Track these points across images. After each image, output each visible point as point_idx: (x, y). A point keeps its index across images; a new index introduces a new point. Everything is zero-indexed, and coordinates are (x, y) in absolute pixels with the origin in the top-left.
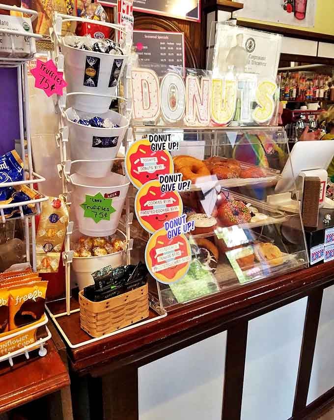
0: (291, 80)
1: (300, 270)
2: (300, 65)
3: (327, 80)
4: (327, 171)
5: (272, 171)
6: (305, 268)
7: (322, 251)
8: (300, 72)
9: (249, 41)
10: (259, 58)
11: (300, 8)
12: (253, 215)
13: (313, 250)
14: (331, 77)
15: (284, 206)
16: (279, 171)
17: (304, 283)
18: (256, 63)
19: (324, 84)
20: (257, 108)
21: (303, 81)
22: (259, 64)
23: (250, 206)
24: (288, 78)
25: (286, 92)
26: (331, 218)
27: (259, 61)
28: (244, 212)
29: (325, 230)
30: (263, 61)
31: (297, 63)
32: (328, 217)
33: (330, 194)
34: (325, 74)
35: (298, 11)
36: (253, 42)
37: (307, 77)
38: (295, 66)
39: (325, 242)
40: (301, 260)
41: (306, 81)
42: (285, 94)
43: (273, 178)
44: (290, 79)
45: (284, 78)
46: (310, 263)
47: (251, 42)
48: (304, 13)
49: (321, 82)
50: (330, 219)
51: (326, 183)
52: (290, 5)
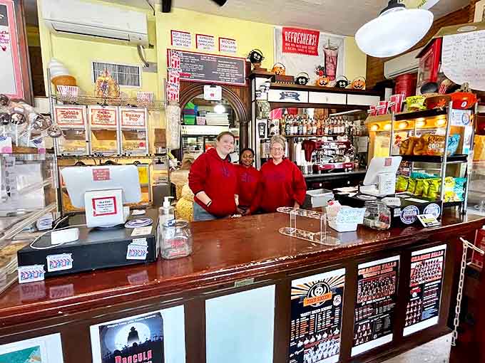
11: (331, 73)
35: (329, 75)
48: (335, 76)
52: (322, 71)
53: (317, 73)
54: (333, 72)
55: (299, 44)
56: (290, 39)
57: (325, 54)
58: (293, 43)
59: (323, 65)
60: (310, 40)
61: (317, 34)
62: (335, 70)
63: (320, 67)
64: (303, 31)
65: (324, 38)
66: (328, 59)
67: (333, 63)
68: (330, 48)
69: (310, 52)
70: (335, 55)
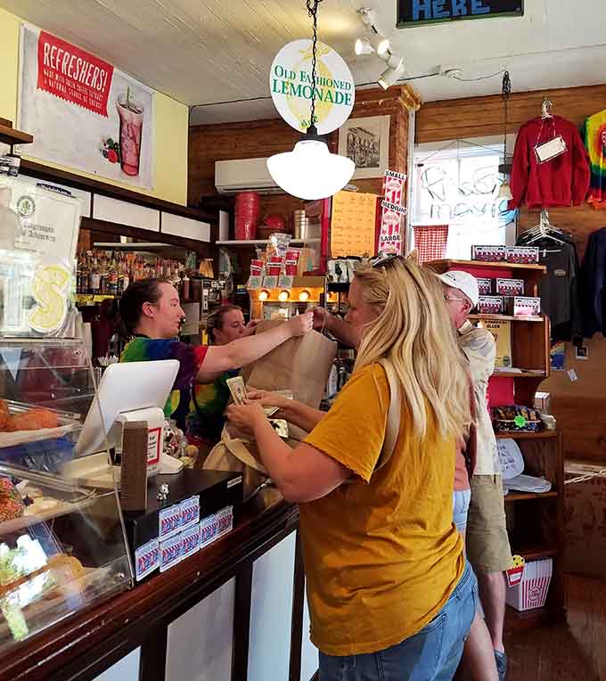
0: (120, 264)
1: (118, 596)
2: (134, 242)
3: (176, 267)
4: (164, 411)
5: (67, 415)
6: (127, 590)
7: (156, 553)
8: (136, 253)
9: (24, 201)
10: (43, 228)
11: (130, 159)
12: (28, 501)
13: (140, 553)
14: (183, 263)
15: (94, 479)
16: (78, 416)
17: (127, 621)
18: (37, 236)
19: (172, 274)
20: (36, 308)
21: (139, 266)
22: (42, 237)
23: (27, 486)
24: (114, 260)
25: (112, 282)
26: (169, 490)
27: (42, 233)
28: (9, 498)
29: (158, 511)
30: (49, 234)
31: (130, 239)
32: (165, 488)
33: (173, 448)
34: (173, 259)
35: (127, 162)
36: (30, 203)
37: (147, 261)
38: (128, 242)
39: (160, 534)
40: (119, 575)
41: (145, 267)
42: (111, 285)
43: (67, 428)
44: (118, 261)
45: (109, 259)
46: (135, 579)
47: (27, 202)
48: (138, 168)
49: (169, 270)
50: (167, 491)
51: (162, 429)
52: (114, 152)
53: (106, 155)
54: (134, 159)
55: (72, 80)
56: (54, 61)
57: (121, 117)
58: (59, 72)
59: (116, 140)
60: (95, 78)
61: (109, 69)
62: (138, 155)
63: (110, 141)
64: (83, 55)
65: (121, 83)
66: (125, 128)
67: (133, 138)
68: (128, 106)
69: (92, 103)
70: (138, 125)
